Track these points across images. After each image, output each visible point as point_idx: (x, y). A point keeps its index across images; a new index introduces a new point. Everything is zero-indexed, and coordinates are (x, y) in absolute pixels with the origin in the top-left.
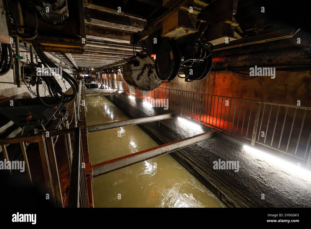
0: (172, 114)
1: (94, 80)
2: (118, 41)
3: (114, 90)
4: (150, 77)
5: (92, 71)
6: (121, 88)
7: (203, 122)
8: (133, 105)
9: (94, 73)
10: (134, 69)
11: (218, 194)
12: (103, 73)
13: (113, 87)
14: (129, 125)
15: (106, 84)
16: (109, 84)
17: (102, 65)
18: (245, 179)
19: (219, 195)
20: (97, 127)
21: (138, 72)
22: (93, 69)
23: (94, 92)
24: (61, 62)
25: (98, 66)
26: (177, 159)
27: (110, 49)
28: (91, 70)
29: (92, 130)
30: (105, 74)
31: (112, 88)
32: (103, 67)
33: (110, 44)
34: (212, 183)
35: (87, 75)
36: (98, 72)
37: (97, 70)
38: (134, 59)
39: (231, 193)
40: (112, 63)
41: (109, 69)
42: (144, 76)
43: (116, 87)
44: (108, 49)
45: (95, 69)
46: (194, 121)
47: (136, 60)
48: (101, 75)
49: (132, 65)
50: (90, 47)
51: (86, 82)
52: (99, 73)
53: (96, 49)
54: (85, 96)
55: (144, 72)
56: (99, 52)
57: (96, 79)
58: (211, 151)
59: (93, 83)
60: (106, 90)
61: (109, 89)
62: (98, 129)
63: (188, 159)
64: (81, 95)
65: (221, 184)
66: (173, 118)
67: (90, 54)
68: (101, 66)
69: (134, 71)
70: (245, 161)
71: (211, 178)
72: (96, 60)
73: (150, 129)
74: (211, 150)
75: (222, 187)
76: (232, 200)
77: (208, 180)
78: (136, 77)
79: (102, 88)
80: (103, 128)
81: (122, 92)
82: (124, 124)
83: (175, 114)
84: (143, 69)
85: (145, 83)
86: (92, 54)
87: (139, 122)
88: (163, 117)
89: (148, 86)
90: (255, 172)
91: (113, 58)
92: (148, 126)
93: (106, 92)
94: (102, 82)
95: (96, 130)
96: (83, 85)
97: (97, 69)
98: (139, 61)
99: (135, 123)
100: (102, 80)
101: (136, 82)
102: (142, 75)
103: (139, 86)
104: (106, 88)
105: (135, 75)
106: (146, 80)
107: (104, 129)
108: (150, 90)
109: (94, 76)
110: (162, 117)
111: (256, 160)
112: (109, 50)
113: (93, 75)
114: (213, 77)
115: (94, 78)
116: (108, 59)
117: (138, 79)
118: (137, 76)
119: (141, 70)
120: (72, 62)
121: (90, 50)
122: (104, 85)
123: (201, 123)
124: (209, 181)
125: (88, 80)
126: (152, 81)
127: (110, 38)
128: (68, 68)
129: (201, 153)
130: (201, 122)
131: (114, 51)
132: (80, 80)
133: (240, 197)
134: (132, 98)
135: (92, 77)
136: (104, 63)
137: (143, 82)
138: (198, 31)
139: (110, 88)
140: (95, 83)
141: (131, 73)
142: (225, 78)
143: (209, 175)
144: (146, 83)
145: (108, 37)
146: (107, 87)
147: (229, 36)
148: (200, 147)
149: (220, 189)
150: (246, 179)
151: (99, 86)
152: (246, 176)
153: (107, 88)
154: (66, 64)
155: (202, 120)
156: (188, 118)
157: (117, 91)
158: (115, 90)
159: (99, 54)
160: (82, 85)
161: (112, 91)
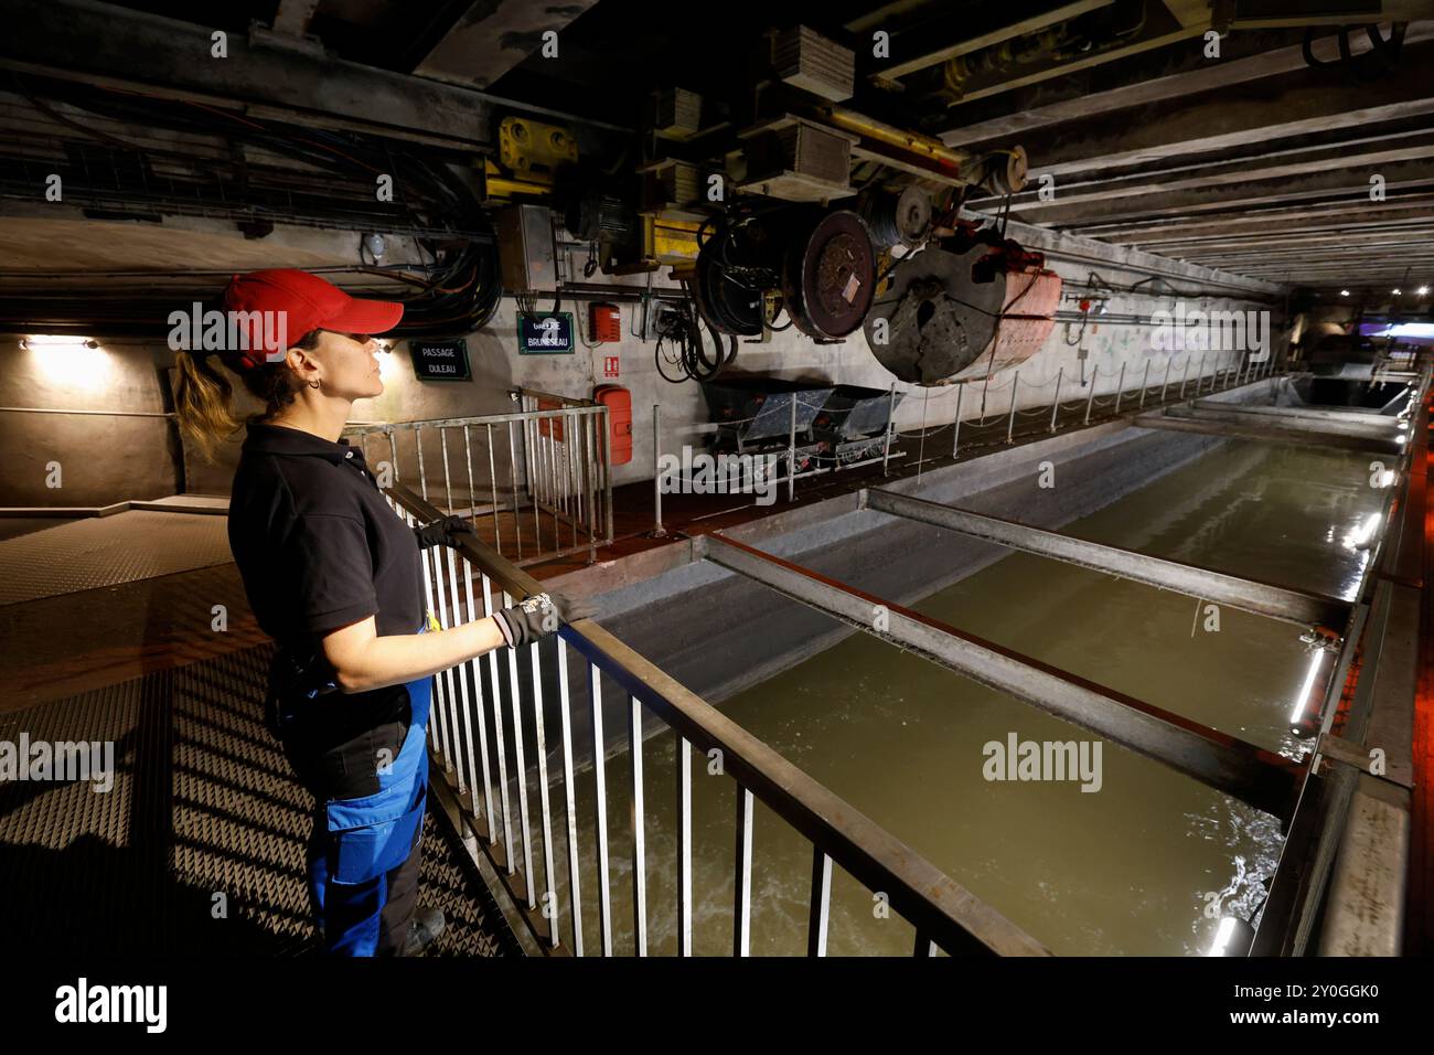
4: (924, 330)
14: (1003, 542)
59: (1356, 373)
62: (893, 508)
80: (909, 512)
82: (981, 527)
87: (1049, 550)
89: (916, 365)
126: (933, 347)
144: (908, 354)
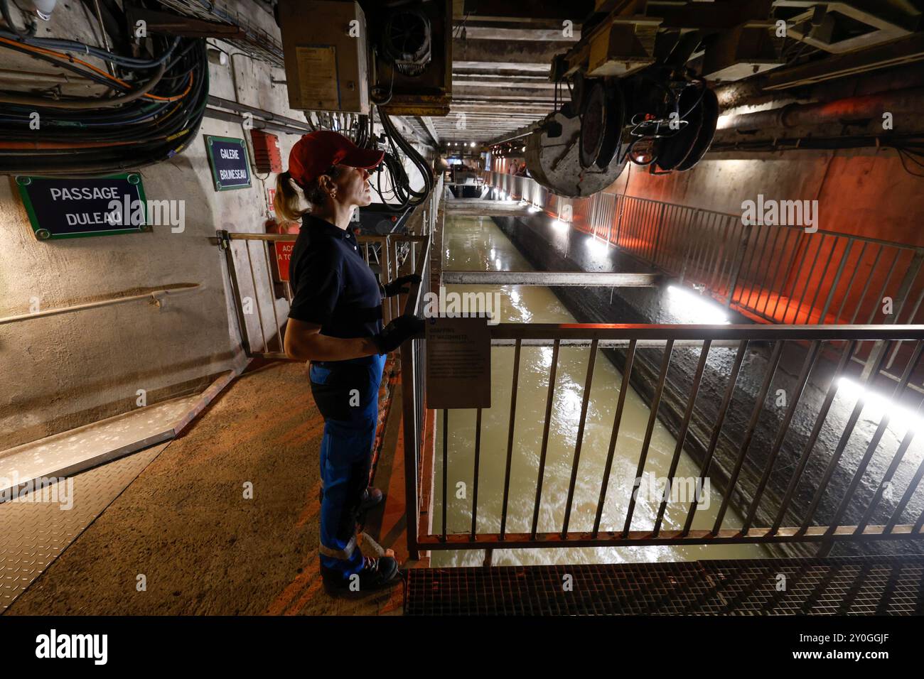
0: (655, 274)
1: (472, 174)
2: (534, 66)
3: (518, 204)
5: (472, 149)
6: (537, 199)
7: (738, 303)
8: (560, 247)
9: (475, 156)
10: (548, 144)
11: (736, 500)
12: (499, 155)
13: (518, 196)
14: (531, 284)
15: (501, 187)
16: (508, 188)
17: (498, 133)
18: (819, 469)
19: (737, 502)
20: (461, 276)
21: (556, 152)
22: (473, 145)
23: (469, 206)
24: (404, 128)
25: (486, 135)
26: (647, 399)
27: (518, 89)
28: (468, 146)
29: (451, 279)
30: (502, 159)
31: (514, 199)
32: (501, 138)
33: (515, 75)
34: (726, 469)
35: (458, 162)
36: (486, 152)
37: (482, 146)
38: (551, 119)
39: (771, 503)
40: (522, 126)
41: (514, 143)
42: (568, 162)
43: (525, 195)
44: (512, 89)
45: (479, 143)
46: (716, 301)
47: (555, 122)
48: (493, 161)
49: (545, 135)
50: (468, 86)
51: (452, 181)
52: (488, 156)
53: (482, 91)
54: (446, 214)
55: (569, 150)
56: (489, 98)
57: (480, 174)
58: (741, 385)
59: (470, 182)
60: (498, 202)
61: (506, 199)
62: (462, 280)
63: (677, 402)
64: (438, 211)
65: (750, 474)
66: (657, 287)
67: (469, 103)
68: (496, 135)
69: (547, 148)
70: (831, 421)
71: (726, 458)
72: (483, 120)
73: (593, 315)
74: (743, 382)
75: (750, 483)
76: (769, 518)
77: (716, 461)
78: (550, 164)
79: (490, 197)
80: (473, 280)
81: (538, 211)
82: (518, 279)
83: (665, 276)
84: (569, 144)
85: (569, 178)
86: (473, 103)
87: (555, 282)
88: (626, 279)
89: (578, 187)
90: (852, 454)
91: (525, 111)
92: (589, 306)
93: (496, 207)
94: (491, 183)
95: (458, 281)
96: (447, 187)
97: (485, 145)
98: (561, 123)
99: (546, 282)
100: (493, 177)
101: (548, 174)
102: (565, 158)
103: (553, 184)
104: (500, 199)
105: (547, 157)
106: (574, 171)
107: (475, 283)
108: (579, 195)
109: (475, 165)
110: (623, 278)
111: (864, 420)
112: (515, 92)
113: (472, 161)
114: (825, 167)
115: (473, 170)
116: (513, 114)
117: (553, 167)
118: (551, 161)
119: (564, 147)
120: (428, 126)
121: (469, 94)
122: (496, 190)
123: (732, 305)
124: (719, 464)
125: (458, 175)
127: (515, 61)
128: (418, 141)
129: (714, 391)
130: (732, 302)
131: (527, 93)
132: (440, 174)
133: (794, 514)
134: (560, 228)
135: (469, 167)
136: (501, 125)
137: (565, 174)
138: (654, 62)
139: (509, 198)
140: (473, 185)
141: (539, 153)
142: (867, 172)
143: (722, 449)
144: (572, 179)
145: (510, 61)
146: (503, 194)
147: (750, 60)
148: (714, 374)
149: (743, 488)
150: (821, 471)
151: (485, 192)
152: (824, 461)
153: (503, 198)
154: (413, 133)
155: (736, 298)
156: (697, 288)
157: (526, 208)
158: (522, 204)
159: (489, 104)
160: (444, 188)
161: (513, 207)
